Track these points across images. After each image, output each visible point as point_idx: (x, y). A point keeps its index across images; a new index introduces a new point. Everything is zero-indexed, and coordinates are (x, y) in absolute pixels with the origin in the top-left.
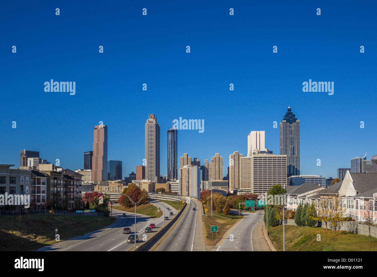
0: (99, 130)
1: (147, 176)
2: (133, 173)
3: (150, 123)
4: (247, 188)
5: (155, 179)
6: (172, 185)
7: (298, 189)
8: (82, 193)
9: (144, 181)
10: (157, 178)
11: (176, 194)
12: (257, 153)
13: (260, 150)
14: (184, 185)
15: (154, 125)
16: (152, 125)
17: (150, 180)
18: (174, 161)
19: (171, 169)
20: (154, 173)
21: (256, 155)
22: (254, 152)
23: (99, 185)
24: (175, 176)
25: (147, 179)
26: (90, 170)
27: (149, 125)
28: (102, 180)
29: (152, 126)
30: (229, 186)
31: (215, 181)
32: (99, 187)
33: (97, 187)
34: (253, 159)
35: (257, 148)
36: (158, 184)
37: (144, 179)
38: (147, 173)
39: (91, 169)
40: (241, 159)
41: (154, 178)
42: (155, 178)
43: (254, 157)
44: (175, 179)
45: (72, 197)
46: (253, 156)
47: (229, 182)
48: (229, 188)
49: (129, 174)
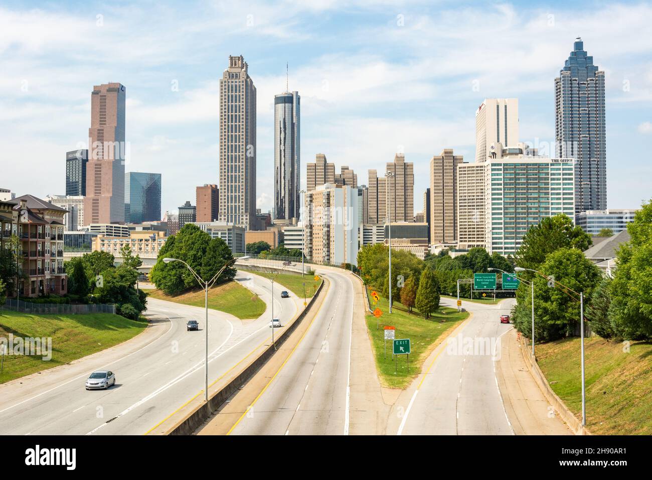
0: (105, 96)
1: (223, 211)
2: (188, 203)
3: (233, 77)
4: (474, 241)
5: (245, 221)
6: (287, 235)
8: (64, 256)
9: (216, 223)
10: (248, 217)
11: (297, 255)
12: (499, 154)
13: (506, 146)
14: (317, 236)
15: (241, 84)
16: (237, 84)
17: (232, 221)
18: (292, 173)
19: (283, 195)
20: (242, 204)
21: (498, 160)
22: (493, 151)
23: (104, 235)
24: (294, 212)
25: (225, 219)
26: (81, 197)
27: (230, 84)
28: (111, 223)
29: (236, 86)
30: (429, 237)
31: (394, 224)
32: (103, 241)
33: (99, 241)
34: (490, 167)
35: (498, 141)
36: (251, 231)
37: (217, 220)
38: (223, 204)
39: (84, 194)
40: (460, 168)
41: (242, 216)
42: (244, 217)
43: (493, 165)
44: (294, 219)
45: (41, 267)
46: (489, 161)
47: (429, 228)
48: (429, 241)
49: (180, 208)
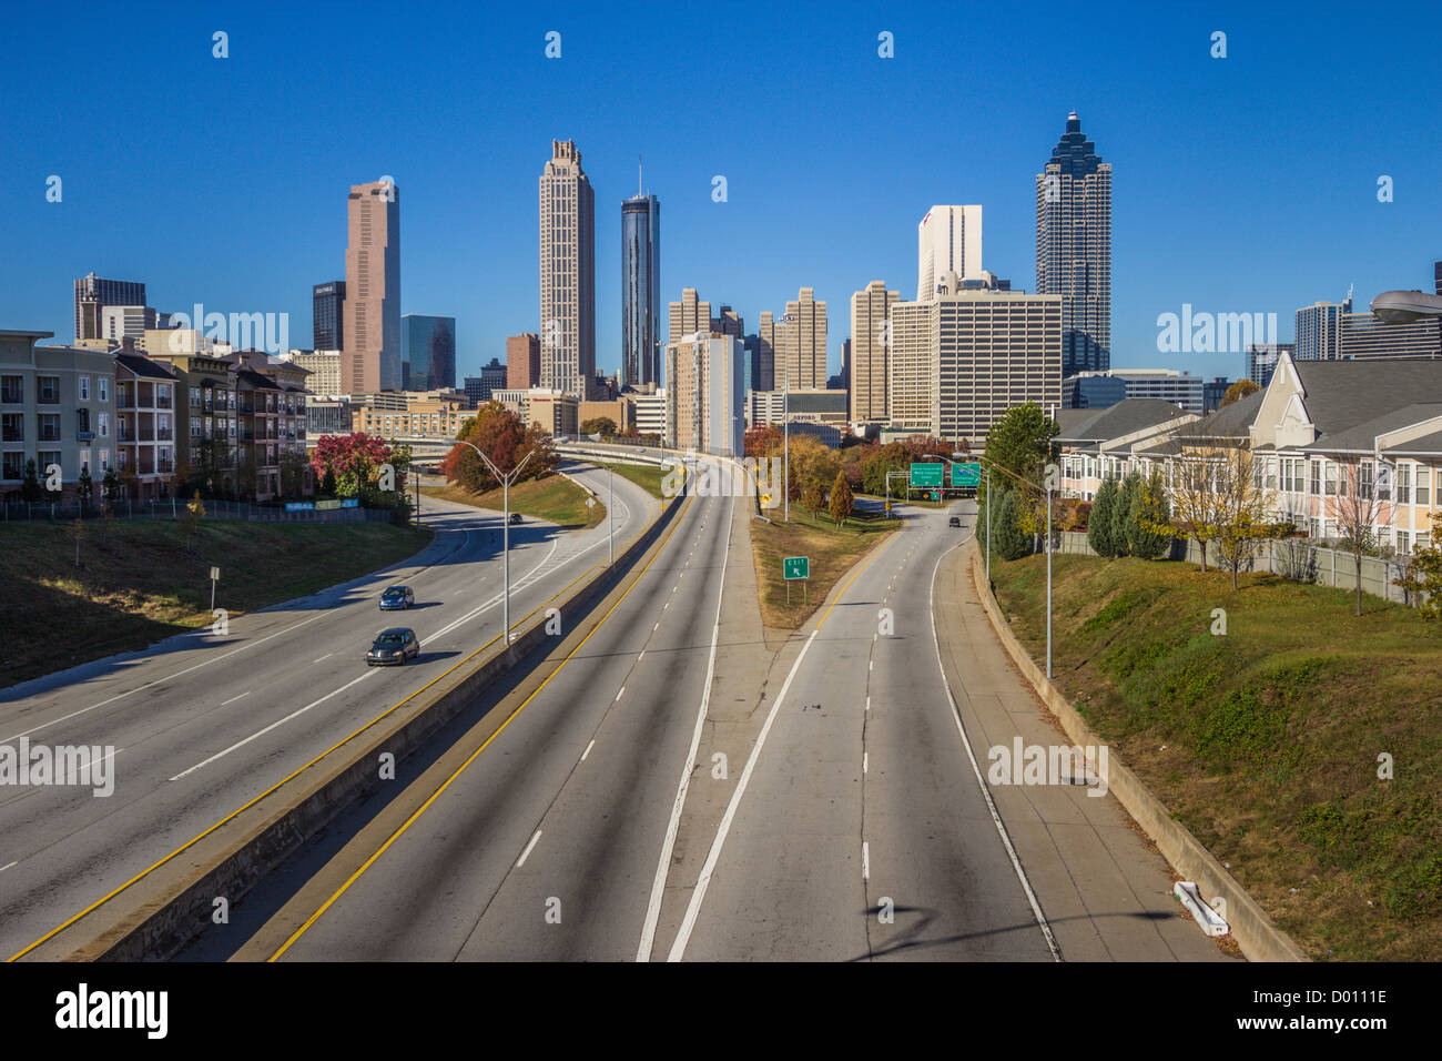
0: (368, 202)
1: (547, 373)
2: (495, 361)
3: (559, 173)
4: (914, 417)
5: (579, 386)
6: (641, 408)
7: (1102, 420)
8: (308, 438)
9: (536, 392)
10: (584, 382)
11: (655, 440)
12: (952, 287)
13: (963, 276)
14: (685, 409)
15: (572, 183)
16: (567, 183)
17: (559, 388)
18: (649, 317)
19: (634, 349)
20: (575, 363)
21: (951, 297)
22: (943, 284)
23: (370, 409)
24: (652, 373)
25: (549, 385)
26: (337, 353)
27: (555, 183)
28: (383, 391)
29: (564, 186)
30: (849, 410)
31: (797, 391)
32: (369, 417)
33: (363, 417)
34: (938, 308)
35: (951, 269)
36: (588, 402)
37: (538, 386)
38: (547, 363)
39: (340, 348)
40: (894, 309)
41: (575, 380)
42: (578, 382)
43: (943, 304)
44: (652, 385)
45: (272, 455)
46: (938, 298)
47: (849, 396)
48: (849, 418)
49: (483, 369)
